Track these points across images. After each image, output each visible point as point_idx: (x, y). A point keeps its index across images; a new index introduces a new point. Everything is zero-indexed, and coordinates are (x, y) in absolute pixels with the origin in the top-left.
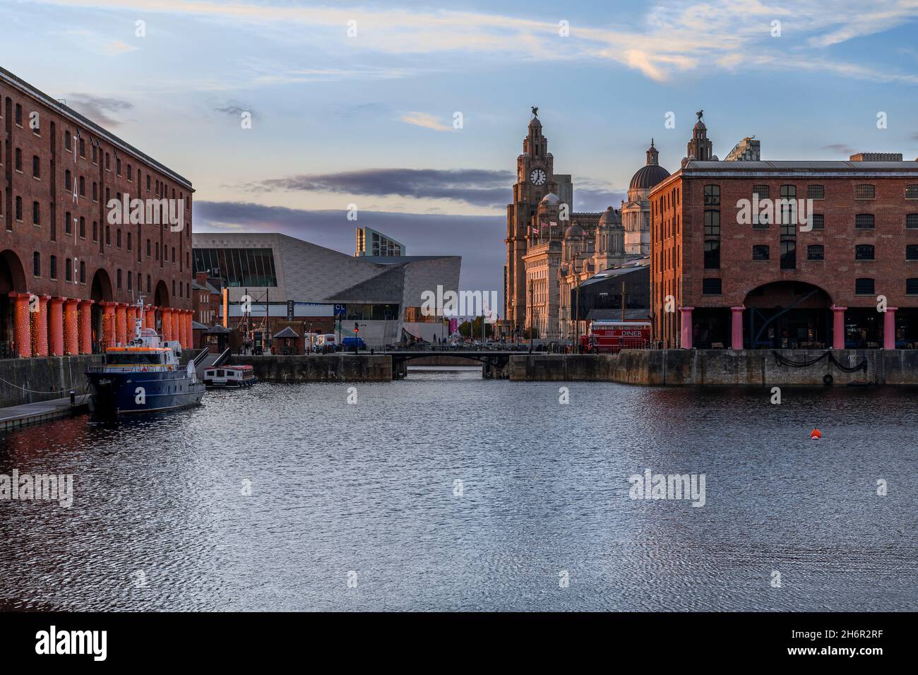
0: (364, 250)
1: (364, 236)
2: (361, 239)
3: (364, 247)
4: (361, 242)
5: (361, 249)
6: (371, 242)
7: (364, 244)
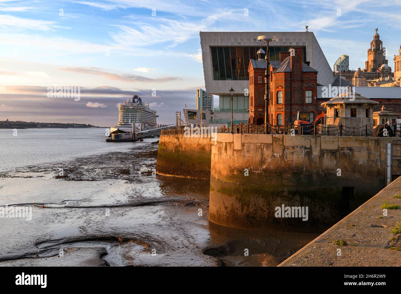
0: (200, 97)
1: (199, 92)
2: (198, 93)
3: (199, 96)
4: (198, 94)
5: (198, 96)
6: (202, 94)
7: (199, 95)
